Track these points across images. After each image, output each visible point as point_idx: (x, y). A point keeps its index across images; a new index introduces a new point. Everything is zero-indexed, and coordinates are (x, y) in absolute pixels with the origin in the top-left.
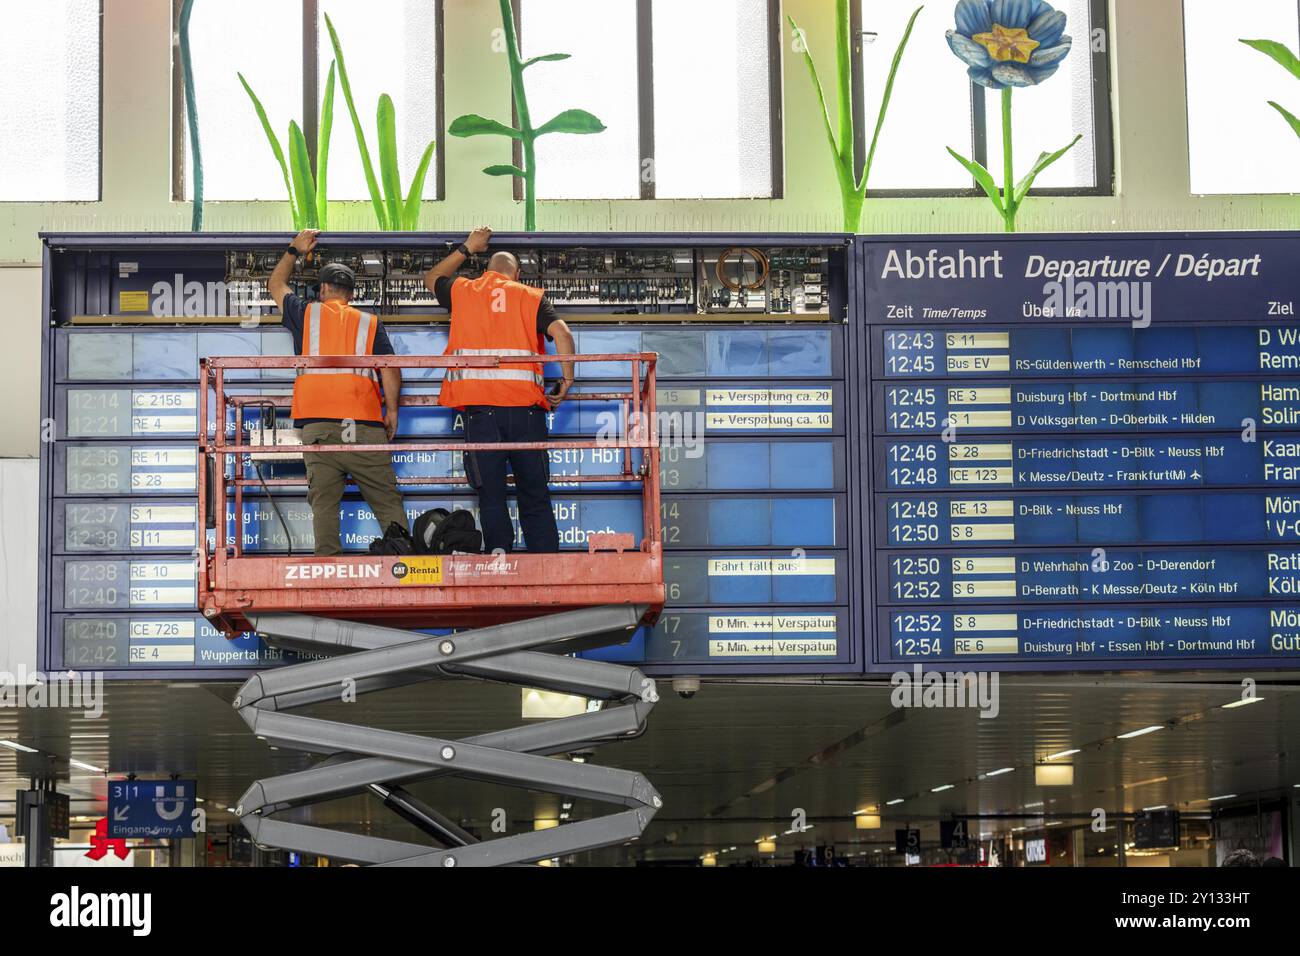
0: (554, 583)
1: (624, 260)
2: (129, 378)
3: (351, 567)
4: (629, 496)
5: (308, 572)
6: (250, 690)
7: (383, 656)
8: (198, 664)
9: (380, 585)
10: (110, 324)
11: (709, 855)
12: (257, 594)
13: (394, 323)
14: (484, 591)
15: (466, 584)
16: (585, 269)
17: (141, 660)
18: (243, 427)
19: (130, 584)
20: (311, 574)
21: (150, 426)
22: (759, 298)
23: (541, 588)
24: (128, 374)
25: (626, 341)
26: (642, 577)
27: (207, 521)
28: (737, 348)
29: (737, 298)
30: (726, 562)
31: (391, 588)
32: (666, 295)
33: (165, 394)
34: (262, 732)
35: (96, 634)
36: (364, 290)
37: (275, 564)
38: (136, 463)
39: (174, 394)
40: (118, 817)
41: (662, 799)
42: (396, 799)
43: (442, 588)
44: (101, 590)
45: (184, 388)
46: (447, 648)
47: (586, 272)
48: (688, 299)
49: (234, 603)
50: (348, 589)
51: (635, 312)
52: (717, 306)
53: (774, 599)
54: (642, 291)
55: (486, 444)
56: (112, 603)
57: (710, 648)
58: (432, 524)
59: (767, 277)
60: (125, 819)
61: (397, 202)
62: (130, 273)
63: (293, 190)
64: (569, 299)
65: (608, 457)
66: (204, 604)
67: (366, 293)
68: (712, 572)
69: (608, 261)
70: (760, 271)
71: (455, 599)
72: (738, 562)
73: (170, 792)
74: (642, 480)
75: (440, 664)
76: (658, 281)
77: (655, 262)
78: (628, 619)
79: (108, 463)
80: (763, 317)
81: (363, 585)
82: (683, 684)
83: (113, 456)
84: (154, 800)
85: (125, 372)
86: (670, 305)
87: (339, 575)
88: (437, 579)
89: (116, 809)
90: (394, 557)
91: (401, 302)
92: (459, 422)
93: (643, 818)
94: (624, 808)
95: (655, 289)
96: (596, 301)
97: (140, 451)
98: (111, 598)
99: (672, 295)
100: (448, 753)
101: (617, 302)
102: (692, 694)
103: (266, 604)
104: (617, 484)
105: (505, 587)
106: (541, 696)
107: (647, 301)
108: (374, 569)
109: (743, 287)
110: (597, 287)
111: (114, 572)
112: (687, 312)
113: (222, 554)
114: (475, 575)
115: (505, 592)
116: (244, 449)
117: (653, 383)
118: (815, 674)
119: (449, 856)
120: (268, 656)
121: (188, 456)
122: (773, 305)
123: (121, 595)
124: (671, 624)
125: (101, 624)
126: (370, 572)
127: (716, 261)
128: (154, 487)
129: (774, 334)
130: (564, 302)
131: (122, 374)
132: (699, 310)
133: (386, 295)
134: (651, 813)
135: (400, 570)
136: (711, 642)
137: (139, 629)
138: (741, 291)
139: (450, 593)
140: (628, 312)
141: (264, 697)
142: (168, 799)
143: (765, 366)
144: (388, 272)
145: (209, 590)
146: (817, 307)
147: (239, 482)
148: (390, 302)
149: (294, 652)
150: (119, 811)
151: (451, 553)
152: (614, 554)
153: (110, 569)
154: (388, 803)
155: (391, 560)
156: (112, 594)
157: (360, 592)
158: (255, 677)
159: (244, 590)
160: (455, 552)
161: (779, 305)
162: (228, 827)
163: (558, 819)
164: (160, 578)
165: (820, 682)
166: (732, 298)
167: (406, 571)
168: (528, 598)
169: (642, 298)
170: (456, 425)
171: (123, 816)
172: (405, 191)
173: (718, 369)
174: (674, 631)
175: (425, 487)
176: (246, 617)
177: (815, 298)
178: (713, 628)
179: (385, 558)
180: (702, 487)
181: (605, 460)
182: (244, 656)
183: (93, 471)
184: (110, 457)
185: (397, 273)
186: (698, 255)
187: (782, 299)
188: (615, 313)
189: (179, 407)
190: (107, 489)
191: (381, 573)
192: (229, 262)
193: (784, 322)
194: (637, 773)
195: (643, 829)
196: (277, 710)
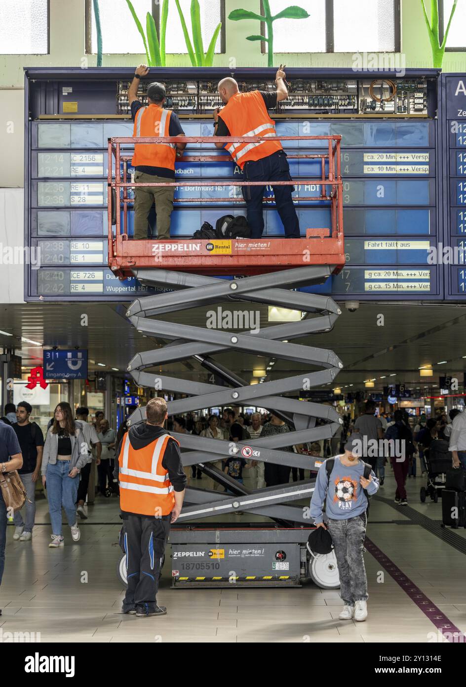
0: (288, 254)
1: (322, 86)
2: (69, 147)
3: (185, 245)
4: (324, 208)
5: (163, 248)
6: (134, 307)
7: (202, 290)
8: (105, 293)
9: (200, 254)
10: (59, 119)
11: (338, 388)
12: (138, 258)
13: (203, 119)
14: (253, 258)
15: (244, 254)
16: (301, 90)
17: (76, 291)
18: (127, 172)
19: (70, 252)
20: (165, 249)
21: (80, 171)
22: (391, 106)
23: (282, 256)
24: (68, 145)
25: (323, 128)
26: (333, 251)
27: (112, 222)
28: (380, 132)
29: (379, 106)
30: (374, 242)
31: (205, 256)
32: (343, 104)
33: (87, 155)
34: (141, 329)
35: (54, 278)
36: (188, 101)
37: (147, 243)
38: (73, 190)
39: (92, 155)
40: (48, 368)
41: (343, 364)
42: (207, 363)
43: (231, 256)
44: (56, 255)
45: (96, 152)
46: (234, 286)
47: (302, 92)
48: (354, 106)
49: (126, 263)
50: (184, 256)
51: (327, 113)
52: (369, 110)
53: (397, 261)
54: (331, 102)
55: (254, 183)
56: (61, 262)
57: (365, 286)
58: (226, 223)
59: (396, 95)
60: (52, 369)
61: (201, 54)
62: (68, 93)
63: (148, 49)
64: (293, 106)
65: (313, 188)
66: (111, 264)
67: (189, 103)
68: (366, 247)
69: (313, 86)
70: (392, 91)
71: (238, 262)
72: (380, 242)
73: (75, 356)
74: (332, 199)
75: (229, 295)
76: (339, 97)
77: (337, 87)
78: (326, 272)
79: (58, 191)
80: (393, 116)
81: (191, 255)
82: (350, 305)
83: (61, 187)
84: (66, 360)
85: (67, 144)
86: (345, 109)
87: (179, 250)
88: (229, 251)
89: (47, 364)
90: (207, 240)
91: (206, 108)
92: (237, 170)
93: (333, 374)
94: (324, 368)
95: (337, 101)
96: (306, 107)
97: (75, 184)
98: (61, 259)
99: (346, 104)
100: (234, 340)
101: (318, 108)
102: (355, 310)
103: (143, 264)
104: (317, 202)
105: (263, 255)
106: (278, 310)
107: (333, 107)
108: (197, 246)
109: (383, 100)
110: (307, 100)
111: (62, 246)
112: (353, 113)
113: (120, 237)
114: (249, 249)
115: (264, 258)
116: (128, 184)
117: (338, 149)
118: (418, 300)
119: (235, 392)
120: (140, 289)
121: (99, 187)
122: (398, 109)
123: (66, 258)
124: (345, 274)
125: (56, 273)
126: (195, 248)
127: (369, 86)
128: (82, 203)
129: (398, 125)
130: (290, 107)
131: (65, 145)
132: (360, 112)
133: (199, 104)
134: (338, 371)
135: (210, 247)
136: (365, 283)
137: (75, 275)
138: (382, 102)
139: (235, 258)
140: (323, 113)
141: (141, 311)
142: (74, 359)
143: (394, 141)
144: (200, 92)
145: (114, 256)
146: (421, 110)
147: (125, 200)
148: (201, 108)
149: (154, 288)
150: (49, 365)
151: (235, 238)
152: (319, 239)
153: (60, 245)
154: (203, 364)
155: (206, 241)
156: (61, 257)
157: (190, 258)
158: (137, 301)
159: (131, 257)
160: (237, 238)
161: (401, 109)
162: (95, 372)
163: (265, 370)
164: (85, 249)
165: (421, 304)
166: (377, 105)
167: (213, 247)
168: (275, 261)
169: (330, 105)
170: (235, 171)
171: (51, 367)
172: (206, 49)
173: (370, 142)
174: (347, 278)
175: (220, 203)
176: (131, 270)
177: (420, 106)
178: (367, 276)
179: (202, 240)
180: (361, 203)
181: (312, 190)
182: (128, 289)
183: (52, 195)
184: (59, 187)
185: (204, 92)
186: (360, 83)
187: (403, 106)
188: (316, 113)
189: (94, 162)
190: (58, 204)
191: (201, 248)
192: (119, 87)
193: (404, 118)
194: (330, 351)
195: (333, 379)
196: (146, 317)
